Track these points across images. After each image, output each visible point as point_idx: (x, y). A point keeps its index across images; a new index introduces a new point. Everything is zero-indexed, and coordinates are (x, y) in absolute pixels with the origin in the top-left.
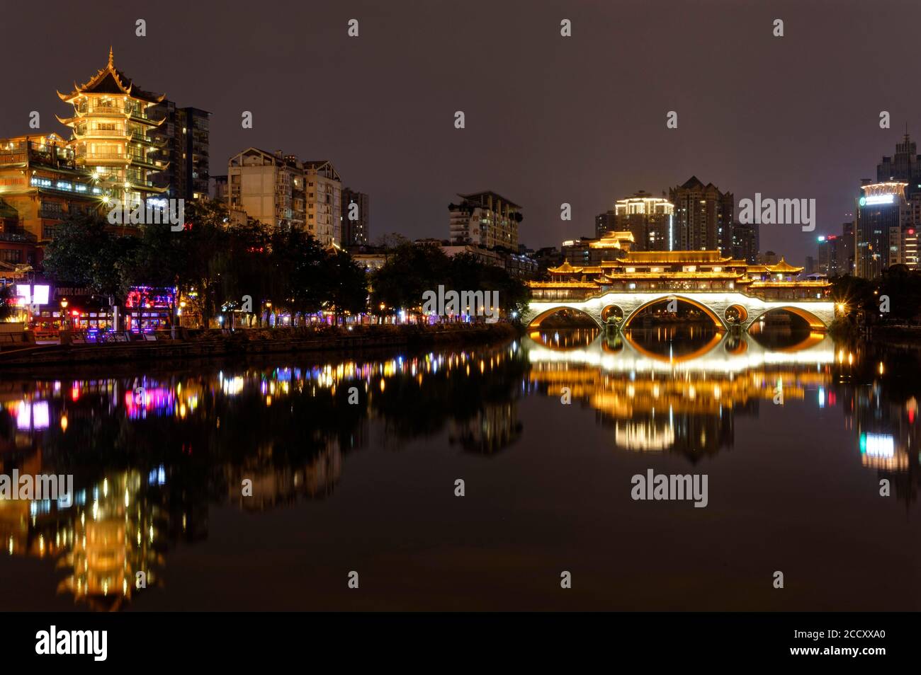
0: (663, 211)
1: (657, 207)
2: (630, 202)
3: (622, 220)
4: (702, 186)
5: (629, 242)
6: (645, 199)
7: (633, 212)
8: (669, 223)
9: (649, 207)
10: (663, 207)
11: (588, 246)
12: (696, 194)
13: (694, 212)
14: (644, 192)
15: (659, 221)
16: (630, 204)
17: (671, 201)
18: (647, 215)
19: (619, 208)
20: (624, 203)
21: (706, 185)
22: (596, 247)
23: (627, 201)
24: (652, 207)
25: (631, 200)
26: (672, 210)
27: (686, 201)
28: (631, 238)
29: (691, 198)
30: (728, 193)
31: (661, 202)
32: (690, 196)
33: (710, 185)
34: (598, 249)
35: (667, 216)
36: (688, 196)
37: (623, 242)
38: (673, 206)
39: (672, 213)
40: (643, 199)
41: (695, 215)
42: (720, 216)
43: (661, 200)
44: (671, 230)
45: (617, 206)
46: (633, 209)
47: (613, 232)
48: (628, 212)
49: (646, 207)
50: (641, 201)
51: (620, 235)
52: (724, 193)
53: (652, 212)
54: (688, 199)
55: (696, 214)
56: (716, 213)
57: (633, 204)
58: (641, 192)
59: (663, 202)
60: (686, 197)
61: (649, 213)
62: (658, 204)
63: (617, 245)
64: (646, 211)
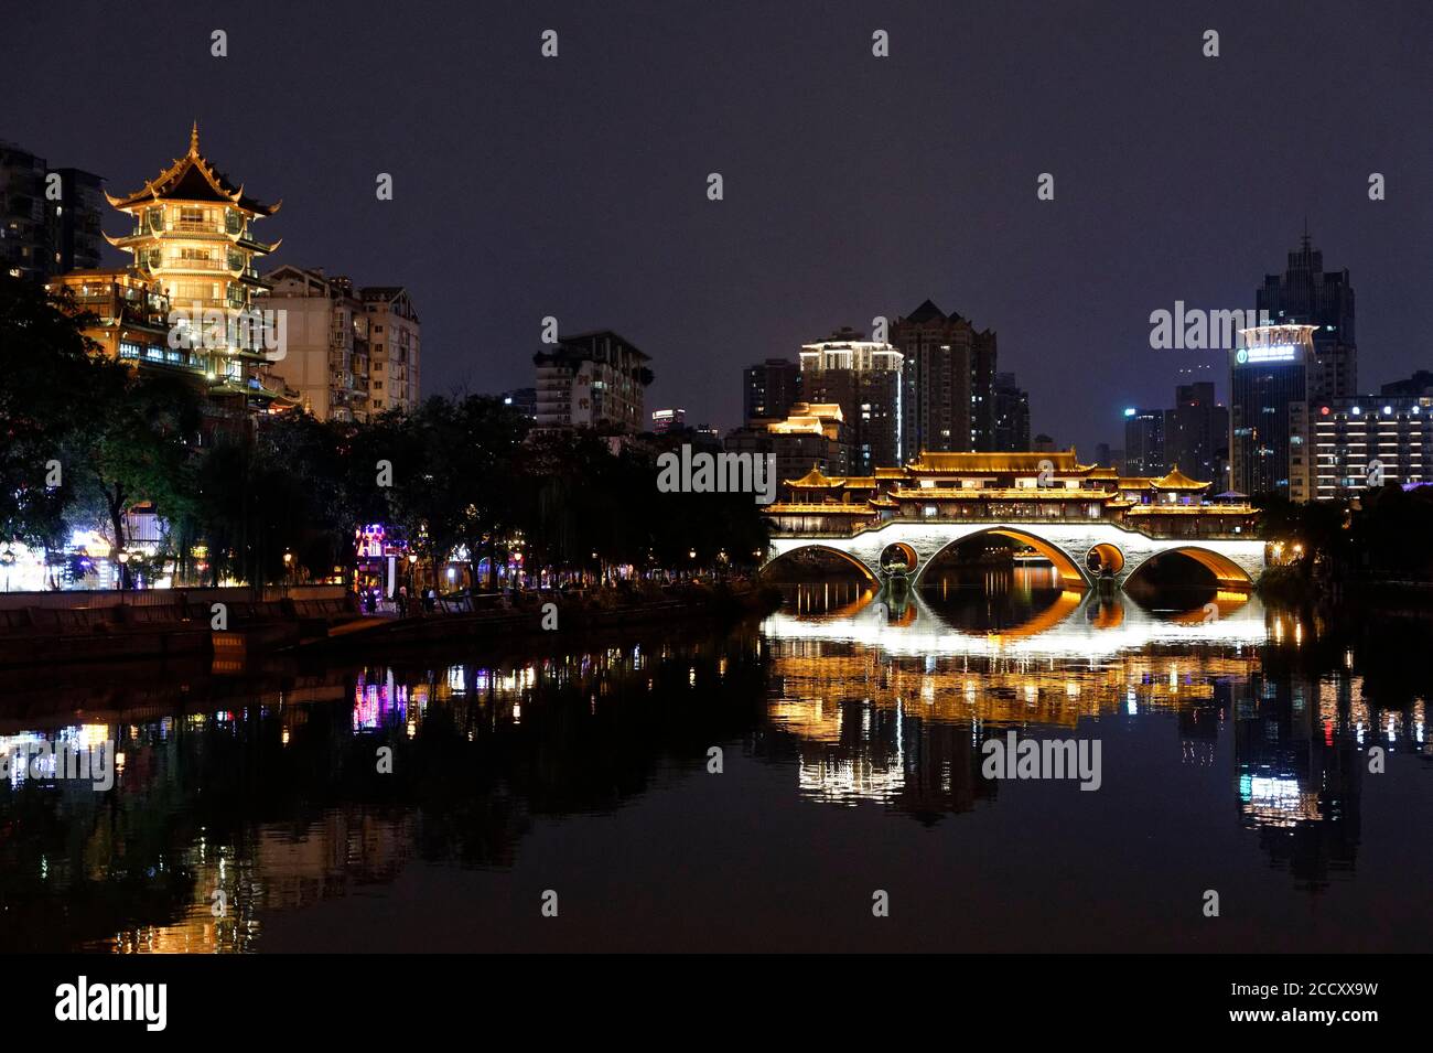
0: (886, 365)
1: (876, 357)
2: (827, 348)
3: (812, 380)
4: (943, 319)
5: (837, 421)
6: (853, 344)
7: (832, 367)
8: (897, 388)
9: (861, 358)
10: (885, 357)
11: (766, 429)
12: (933, 333)
13: (930, 366)
14: (850, 329)
15: (876, 384)
16: (827, 352)
17: (900, 346)
18: (856, 373)
19: (805, 357)
20: (816, 350)
21: (948, 314)
22: (781, 432)
23: (821, 345)
24: (866, 358)
25: (829, 344)
26: (901, 364)
27: (916, 347)
28: (839, 416)
29: (925, 341)
30: (988, 331)
31: (882, 350)
32: (923, 337)
33: (955, 317)
34: (785, 435)
35: (894, 373)
36: (919, 335)
37: (826, 421)
38: (902, 356)
39: (901, 369)
40: (850, 343)
42: (974, 372)
43: (881, 345)
44: (899, 400)
45: (802, 355)
46: (832, 360)
47: (807, 404)
48: (821, 366)
49: (856, 357)
50: (848, 347)
51: (820, 409)
52: (980, 331)
53: (866, 366)
54: (918, 341)
55: (933, 368)
56: (968, 367)
57: (832, 352)
58: (845, 329)
59: (886, 349)
60: (915, 337)
61: (861, 367)
62: (875, 353)
63: (818, 429)
64: (856, 365)
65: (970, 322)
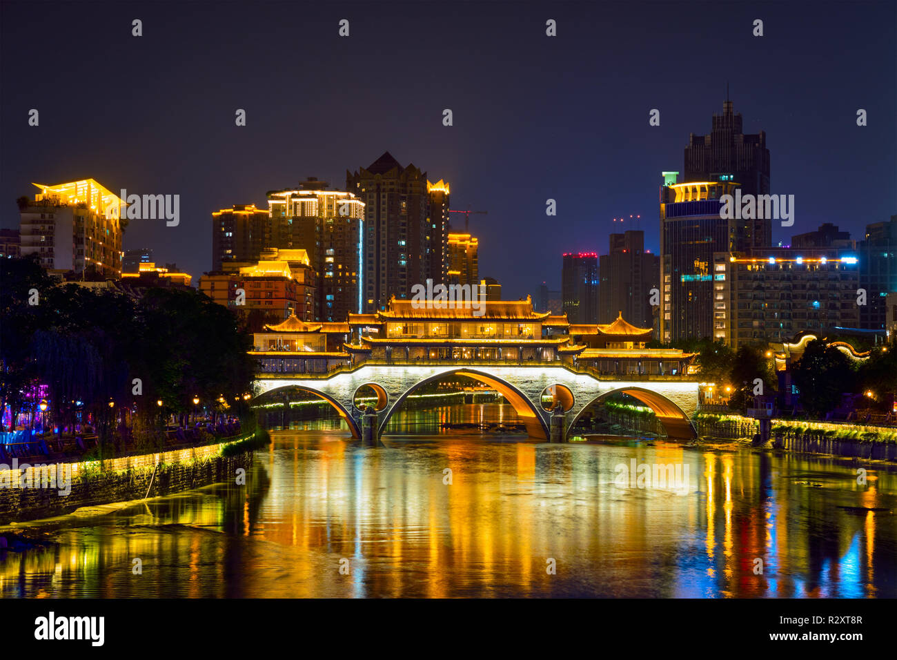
0: (348, 213)
1: (339, 206)
2: (294, 196)
3: (279, 226)
4: (400, 168)
5: (304, 266)
6: (318, 193)
7: (299, 214)
8: (359, 234)
9: (325, 206)
10: (348, 206)
11: (238, 272)
12: (392, 184)
13: (389, 214)
14: (316, 179)
15: (343, 229)
16: (294, 200)
17: (360, 196)
18: (321, 220)
19: (274, 205)
20: (283, 198)
21: (404, 166)
22: (252, 275)
23: (289, 193)
24: (330, 206)
25: (296, 192)
26: (363, 212)
27: (375, 195)
28: (306, 260)
29: (384, 190)
31: (344, 199)
32: (382, 187)
33: (411, 167)
34: (255, 279)
35: (356, 221)
36: (378, 185)
37: (294, 266)
38: (363, 205)
39: (363, 217)
40: (316, 192)
41: (389, 219)
43: (345, 194)
44: (361, 245)
45: (271, 202)
46: (299, 207)
47: (275, 249)
48: (288, 214)
49: (321, 205)
50: (314, 196)
51: (288, 254)
53: (330, 214)
54: (378, 191)
55: (391, 216)
57: (299, 200)
58: (311, 179)
59: (348, 198)
60: (374, 187)
61: (325, 215)
62: (339, 202)
63: (287, 273)
64: (320, 211)
65: (425, 174)
